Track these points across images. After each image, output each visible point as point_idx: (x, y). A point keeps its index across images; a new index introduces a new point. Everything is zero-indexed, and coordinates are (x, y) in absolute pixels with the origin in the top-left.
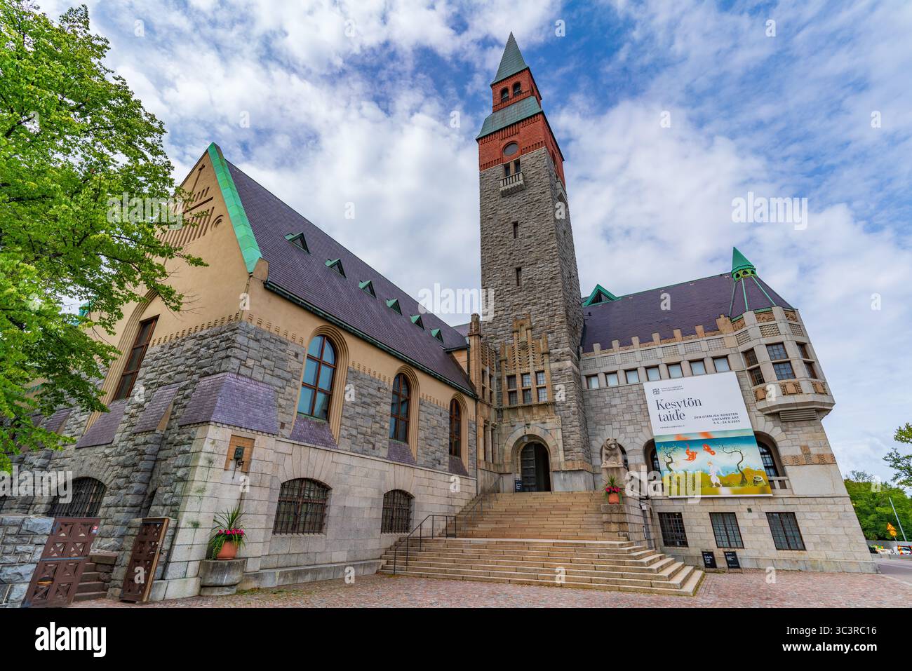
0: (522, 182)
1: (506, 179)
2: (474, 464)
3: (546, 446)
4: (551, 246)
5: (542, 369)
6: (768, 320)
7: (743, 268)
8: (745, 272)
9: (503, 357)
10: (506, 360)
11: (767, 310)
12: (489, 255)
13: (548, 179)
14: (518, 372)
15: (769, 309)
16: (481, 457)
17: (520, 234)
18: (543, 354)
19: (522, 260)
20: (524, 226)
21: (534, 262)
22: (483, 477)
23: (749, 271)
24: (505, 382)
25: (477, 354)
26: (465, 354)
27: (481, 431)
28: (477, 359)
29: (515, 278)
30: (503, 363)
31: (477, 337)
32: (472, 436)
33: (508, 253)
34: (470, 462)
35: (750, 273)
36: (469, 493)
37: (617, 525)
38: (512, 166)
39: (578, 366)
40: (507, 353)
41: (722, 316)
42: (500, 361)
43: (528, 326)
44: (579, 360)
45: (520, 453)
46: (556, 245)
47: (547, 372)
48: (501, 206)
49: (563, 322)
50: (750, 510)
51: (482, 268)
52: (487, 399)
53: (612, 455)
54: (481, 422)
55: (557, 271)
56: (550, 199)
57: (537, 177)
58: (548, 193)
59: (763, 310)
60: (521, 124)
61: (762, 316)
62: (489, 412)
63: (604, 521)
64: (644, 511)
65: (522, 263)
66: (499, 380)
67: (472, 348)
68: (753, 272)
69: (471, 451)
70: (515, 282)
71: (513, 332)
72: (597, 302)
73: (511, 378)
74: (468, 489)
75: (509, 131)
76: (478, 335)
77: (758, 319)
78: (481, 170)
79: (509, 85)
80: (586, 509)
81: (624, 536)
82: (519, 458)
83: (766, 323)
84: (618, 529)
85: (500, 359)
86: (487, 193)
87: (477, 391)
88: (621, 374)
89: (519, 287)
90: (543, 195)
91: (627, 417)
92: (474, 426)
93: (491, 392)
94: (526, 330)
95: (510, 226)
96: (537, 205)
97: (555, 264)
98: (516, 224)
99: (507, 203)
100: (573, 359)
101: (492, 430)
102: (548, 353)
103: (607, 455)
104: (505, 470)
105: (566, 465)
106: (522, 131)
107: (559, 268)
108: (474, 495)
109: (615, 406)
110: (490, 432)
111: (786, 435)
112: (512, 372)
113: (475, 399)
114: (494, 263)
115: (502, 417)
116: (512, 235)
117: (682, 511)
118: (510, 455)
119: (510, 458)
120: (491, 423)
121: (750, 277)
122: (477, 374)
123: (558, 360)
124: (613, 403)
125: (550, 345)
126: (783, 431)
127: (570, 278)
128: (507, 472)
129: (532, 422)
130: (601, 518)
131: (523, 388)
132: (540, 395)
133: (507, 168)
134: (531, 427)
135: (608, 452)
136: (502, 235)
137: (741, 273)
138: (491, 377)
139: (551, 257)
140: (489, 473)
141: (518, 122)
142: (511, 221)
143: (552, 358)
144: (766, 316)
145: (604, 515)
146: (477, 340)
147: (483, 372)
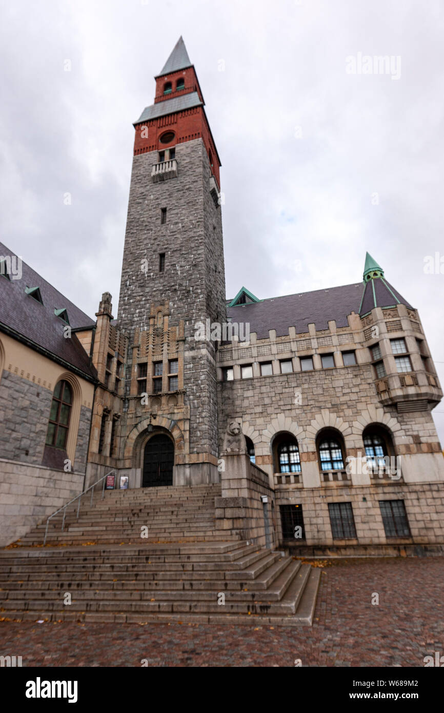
0: (174, 168)
1: (159, 165)
2: (83, 456)
3: (172, 439)
4: (198, 234)
5: (175, 357)
6: (393, 317)
7: (374, 270)
8: (375, 274)
9: (136, 344)
10: (138, 347)
11: (392, 307)
12: (134, 239)
13: (201, 169)
14: (150, 360)
15: (394, 307)
16: (95, 448)
17: (167, 220)
18: (178, 341)
19: (166, 246)
20: (173, 212)
21: (179, 249)
22: (94, 471)
23: (379, 273)
24: (136, 369)
25: (103, 335)
26: (90, 334)
27: (98, 420)
28: (102, 340)
29: (158, 263)
30: (136, 350)
31: (106, 317)
32: (85, 425)
33: (153, 238)
34: (78, 454)
35: (379, 275)
36: (71, 491)
37: (231, 521)
38: (167, 154)
39: (214, 357)
40: (140, 340)
41: (353, 313)
42: (133, 348)
43: (166, 312)
44: (216, 351)
45: (144, 446)
46: (202, 233)
47: (181, 361)
48: (152, 192)
49: (202, 309)
50: (364, 499)
51: (125, 251)
52: (111, 386)
53: (233, 441)
54: (99, 410)
55: (201, 259)
56: (202, 188)
57: (190, 166)
58: (200, 183)
59: (389, 307)
60: (180, 115)
61: (389, 312)
62: (112, 401)
63: (217, 516)
64: (264, 504)
65: (166, 248)
66: (129, 368)
67: (99, 330)
68: (381, 275)
69: (81, 442)
70: (158, 268)
71: (150, 318)
72: (241, 303)
73: (143, 367)
74: (70, 486)
75: (167, 120)
76: (107, 314)
77: (385, 315)
78: (135, 155)
79: (174, 79)
80: (200, 504)
81: (237, 534)
82: (143, 451)
83: (391, 320)
84: (231, 527)
85: (132, 346)
86: (139, 178)
87: (99, 376)
88: (256, 366)
89: (161, 273)
90: (195, 184)
91: (259, 409)
92: (88, 414)
93: (118, 380)
94: (164, 316)
95: (159, 211)
96: (187, 193)
97: (199, 252)
98: (164, 211)
99: (157, 189)
100: (210, 349)
101: (114, 421)
102: (184, 341)
103: (229, 441)
104: (124, 465)
105: (190, 458)
106: (180, 121)
107: (203, 256)
108: (79, 494)
109: (247, 398)
110: (111, 423)
111: (401, 425)
112: (143, 360)
113: (94, 382)
114: (138, 247)
115: (128, 407)
116: (159, 221)
117: (303, 502)
118: (131, 449)
119: (131, 452)
120: (112, 413)
121: (379, 279)
122: (101, 357)
123: (192, 349)
124: (245, 396)
125: (186, 333)
126: (398, 422)
127: (216, 271)
128: (127, 467)
129: (160, 413)
130: (214, 514)
131: (154, 377)
132: (171, 384)
133: (162, 155)
134: (158, 418)
135: (230, 438)
136: (149, 220)
137: (372, 275)
138: (119, 364)
139: (197, 245)
140: (103, 468)
141: (177, 113)
142: (160, 207)
143: (187, 345)
144: (392, 313)
145: (217, 510)
146: (105, 321)
147: (110, 357)
